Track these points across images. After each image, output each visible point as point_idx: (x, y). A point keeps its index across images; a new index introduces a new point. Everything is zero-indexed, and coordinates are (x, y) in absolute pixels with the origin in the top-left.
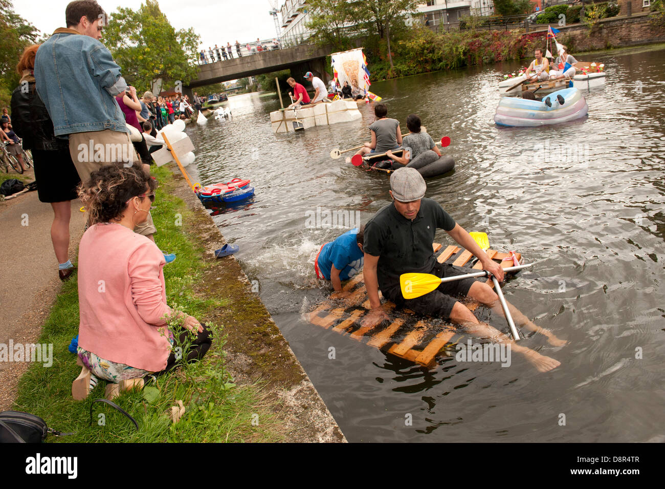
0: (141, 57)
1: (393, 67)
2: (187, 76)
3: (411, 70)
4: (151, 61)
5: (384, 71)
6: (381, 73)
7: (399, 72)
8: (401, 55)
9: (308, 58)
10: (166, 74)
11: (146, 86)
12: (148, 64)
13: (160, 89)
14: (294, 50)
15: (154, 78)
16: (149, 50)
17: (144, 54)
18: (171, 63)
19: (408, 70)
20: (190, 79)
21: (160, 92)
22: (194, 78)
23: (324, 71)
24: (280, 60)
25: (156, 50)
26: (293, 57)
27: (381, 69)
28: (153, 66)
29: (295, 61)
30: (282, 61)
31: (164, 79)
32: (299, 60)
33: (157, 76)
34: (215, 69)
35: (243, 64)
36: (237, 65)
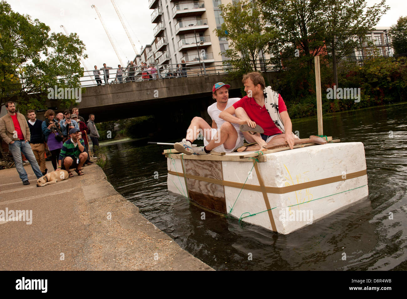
14: (204, 79)
24: (187, 90)
26: (202, 87)
29: (205, 92)
30: (189, 91)
34: (101, 95)
35: (141, 90)
36: (133, 91)
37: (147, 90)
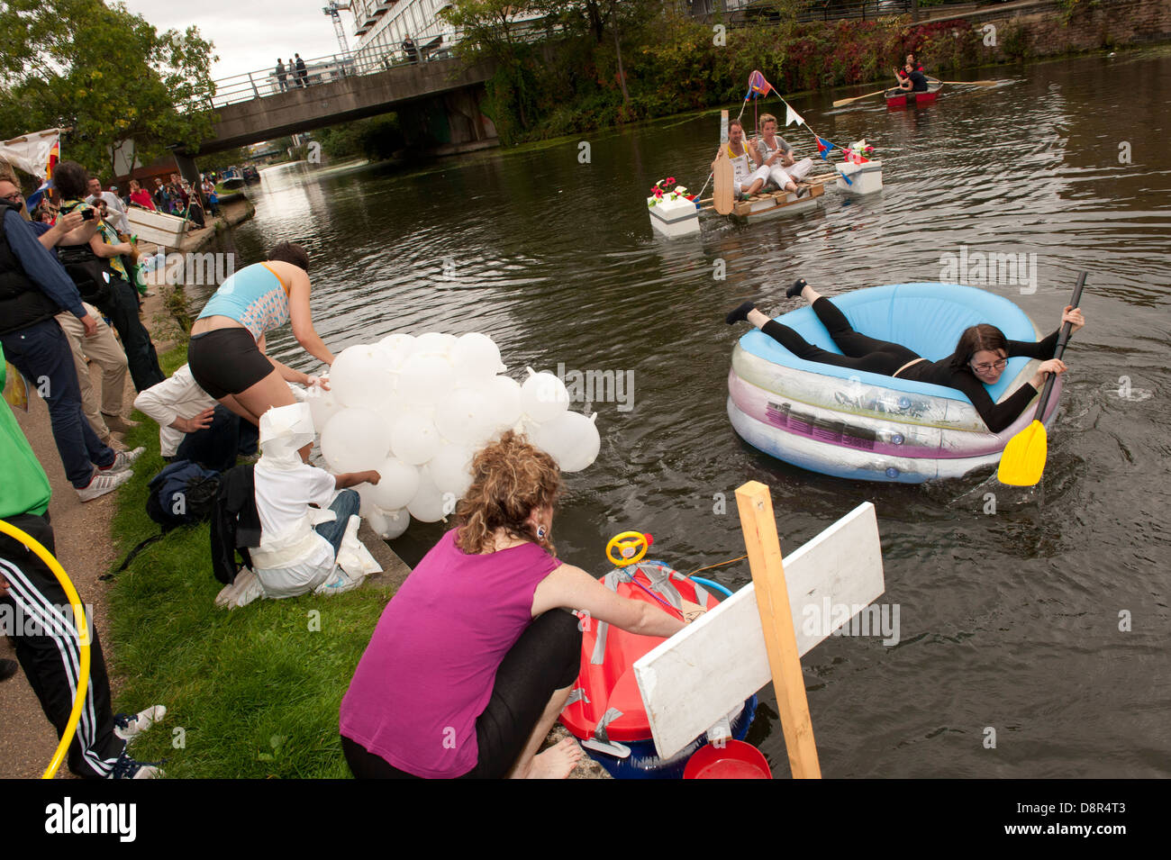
0: (82, 92)
1: (628, 100)
2: (194, 131)
3: (666, 104)
4: (107, 101)
5: (611, 109)
6: (604, 113)
7: (642, 110)
8: (644, 75)
9: (448, 87)
10: (144, 127)
11: (99, 158)
12: (100, 107)
13: (130, 163)
14: (418, 70)
15: (116, 139)
16: (101, 75)
17: (89, 85)
18: (154, 104)
19: (661, 104)
20: (199, 139)
21: (132, 170)
22: (208, 135)
23: (479, 112)
24: (389, 93)
25: (115, 76)
26: (416, 85)
27: (604, 105)
28: (112, 113)
29: (422, 93)
31: (138, 140)
32: (429, 90)
33: (123, 135)
34: (250, 116)
35: (312, 101)
36: (299, 104)
37: (322, 99)
